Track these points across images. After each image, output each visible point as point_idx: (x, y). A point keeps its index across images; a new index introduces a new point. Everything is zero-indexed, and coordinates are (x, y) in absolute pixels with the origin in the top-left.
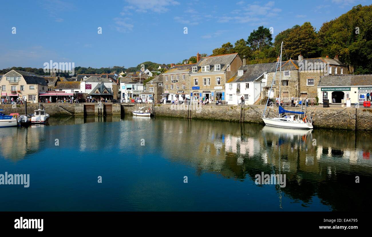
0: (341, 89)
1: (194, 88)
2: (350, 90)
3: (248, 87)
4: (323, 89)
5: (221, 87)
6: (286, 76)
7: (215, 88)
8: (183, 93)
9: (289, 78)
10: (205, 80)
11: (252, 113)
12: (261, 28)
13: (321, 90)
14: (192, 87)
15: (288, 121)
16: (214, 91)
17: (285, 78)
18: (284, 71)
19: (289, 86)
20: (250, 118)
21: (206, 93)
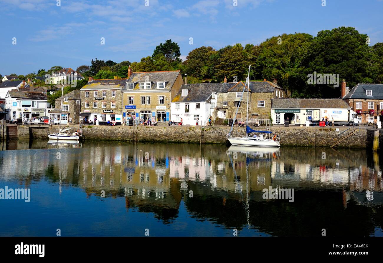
0: (292, 111)
1: (127, 107)
2: (300, 112)
3: (199, 107)
4: (276, 111)
5: (166, 107)
6: (239, 97)
7: (157, 107)
8: (113, 112)
9: (242, 99)
10: (144, 98)
11: (214, 133)
12: (168, 42)
13: (275, 111)
14: (126, 106)
15: (258, 140)
16: (155, 111)
17: (237, 99)
18: (236, 92)
19: (241, 107)
20: (212, 138)
21: (145, 113)
